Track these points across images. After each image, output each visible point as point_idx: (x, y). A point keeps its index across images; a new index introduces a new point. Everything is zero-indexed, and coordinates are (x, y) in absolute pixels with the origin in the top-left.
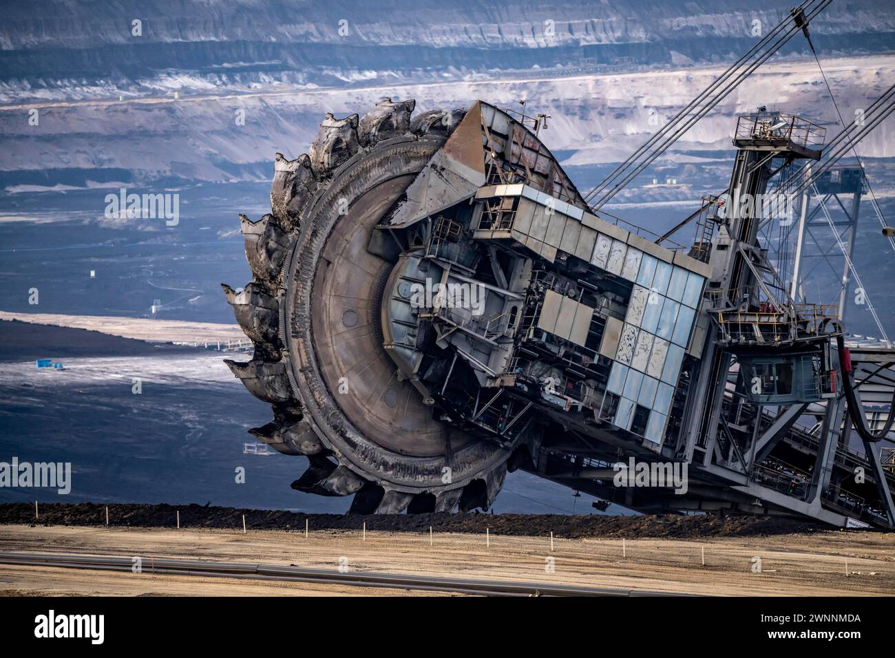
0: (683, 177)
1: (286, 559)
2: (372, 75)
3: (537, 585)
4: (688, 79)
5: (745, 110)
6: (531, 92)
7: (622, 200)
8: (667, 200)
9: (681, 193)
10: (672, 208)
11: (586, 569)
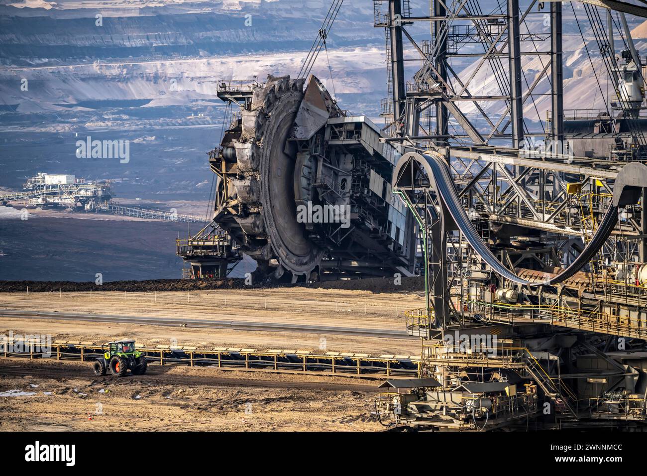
0: (207, 113)
1: (52, 308)
2: (46, 60)
3: (184, 320)
4: (209, 64)
5: (237, 79)
6: (128, 70)
7: (177, 124)
8: (200, 124)
9: (207, 121)
10: (202, 129)
11: (207, 311)
